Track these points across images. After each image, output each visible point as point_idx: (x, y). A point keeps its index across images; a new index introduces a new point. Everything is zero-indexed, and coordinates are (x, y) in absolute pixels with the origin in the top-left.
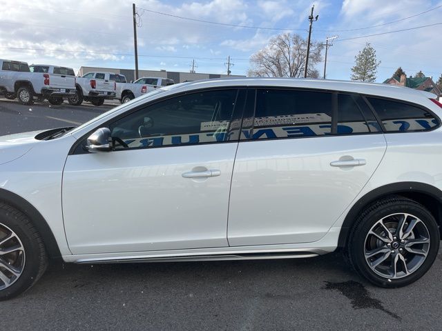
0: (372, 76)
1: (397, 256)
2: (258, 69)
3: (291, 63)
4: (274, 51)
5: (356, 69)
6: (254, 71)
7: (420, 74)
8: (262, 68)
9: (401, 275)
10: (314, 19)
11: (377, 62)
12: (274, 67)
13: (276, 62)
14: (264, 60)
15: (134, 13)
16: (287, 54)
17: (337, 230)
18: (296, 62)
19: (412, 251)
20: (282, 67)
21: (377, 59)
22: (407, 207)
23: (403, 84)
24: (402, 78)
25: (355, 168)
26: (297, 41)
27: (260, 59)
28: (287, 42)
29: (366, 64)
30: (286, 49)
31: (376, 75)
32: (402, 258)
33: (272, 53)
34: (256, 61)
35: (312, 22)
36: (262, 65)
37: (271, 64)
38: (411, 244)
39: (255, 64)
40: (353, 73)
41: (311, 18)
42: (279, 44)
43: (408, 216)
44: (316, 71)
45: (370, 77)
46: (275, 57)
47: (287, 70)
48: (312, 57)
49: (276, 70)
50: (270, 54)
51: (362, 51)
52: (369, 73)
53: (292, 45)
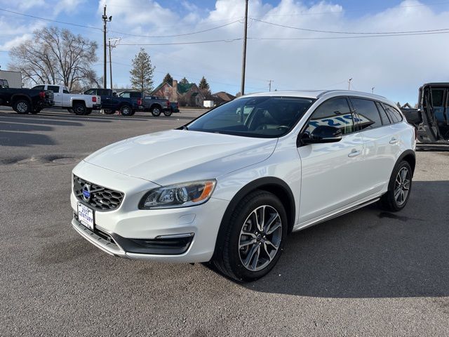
2: (22, 65)
3: (63, 60)
4: (41, 45)
5: (134, 73)
7: (185, 80)
8: (27, 64)
10: (108, 19)
11: (152, 67)
12: (41, 63)
13: (44, 57)
14: (29, 54)
16: (57, 51)
18: (68, 60)
20: (52, 63)
23: (176, 89)
24: (174, 83)
26: (66, 37)
27: (23, 53)
28: (55, 36)
29: (142, 67)
30: (54, 44)
31: (153, 79)
33: (37, 46)
34: (18, 54)
35: (105, 21)
36: (26, 60)
37: (38, 59)
39: (17, 58)
40: (132, 76)
41: (105, 18)
42: (46, 38)
44: (92, 72)
45: (148, 80)
46: (42, 51)
47: (58, 67)
48: (86, 56)
49: (44, 67)
50: (36, 48)
51: (137, 55)
52: (147, 77)
53: (61, 40)
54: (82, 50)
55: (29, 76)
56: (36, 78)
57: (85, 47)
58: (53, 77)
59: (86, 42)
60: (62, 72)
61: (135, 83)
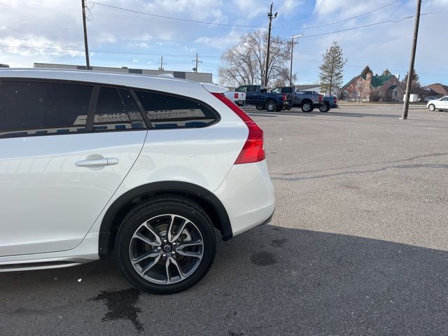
0: (339, 74)
1: (168, 260)
2: (229, 67)
3: (262, 60)
4: (245, 49)
5: (324, 68)
6: (225, 68)
7: (387, 72)
8: (232, 66)
9: (175, 280)
10: (273, 16)
11: (344, 61)
12: (244, 65)
13: (247, 59)
14: (235, 58)
15: (83, 6)
16: (257, 52)
17: (95, 235)
19: (184, 254)
20: (253, 64)
21: (344, 57)
22: (172, 207)
23: (369, 82)
24: (368, 76)
25: (106, 167)
26: (266, 39)
27: (230, 57)
28: (257, 40)
29: (333, 61)
30: (256, 47)
31: (343, 73)
32: (174, 262)
33: (242, 50)
34: (227, 58)
35: (271, 19)
36: (233, 63)
37: (242, 61)
38: (182, 246)
39: (225, 62)
40: (321, 71)
41: (270, 15)
42: (250, 42)
43: (175, 217)
45: (337, 75)
46: (246, 54)
47: (258, 67)
48: (282, 55)
49: (246, 68)
50: (240, 52)
51: (329, 49)
52: (337, 71)
53: (262, 43)
54: (279, 50)
55: (234, 76)
56: (239, 78)
57: (282, 47)
58: (252, 76)
59: (283, 42)
60: (260, 72)
61: (324, 78)
